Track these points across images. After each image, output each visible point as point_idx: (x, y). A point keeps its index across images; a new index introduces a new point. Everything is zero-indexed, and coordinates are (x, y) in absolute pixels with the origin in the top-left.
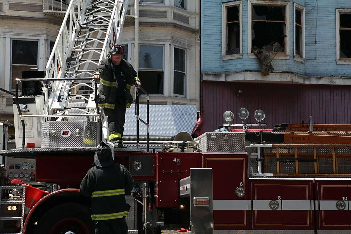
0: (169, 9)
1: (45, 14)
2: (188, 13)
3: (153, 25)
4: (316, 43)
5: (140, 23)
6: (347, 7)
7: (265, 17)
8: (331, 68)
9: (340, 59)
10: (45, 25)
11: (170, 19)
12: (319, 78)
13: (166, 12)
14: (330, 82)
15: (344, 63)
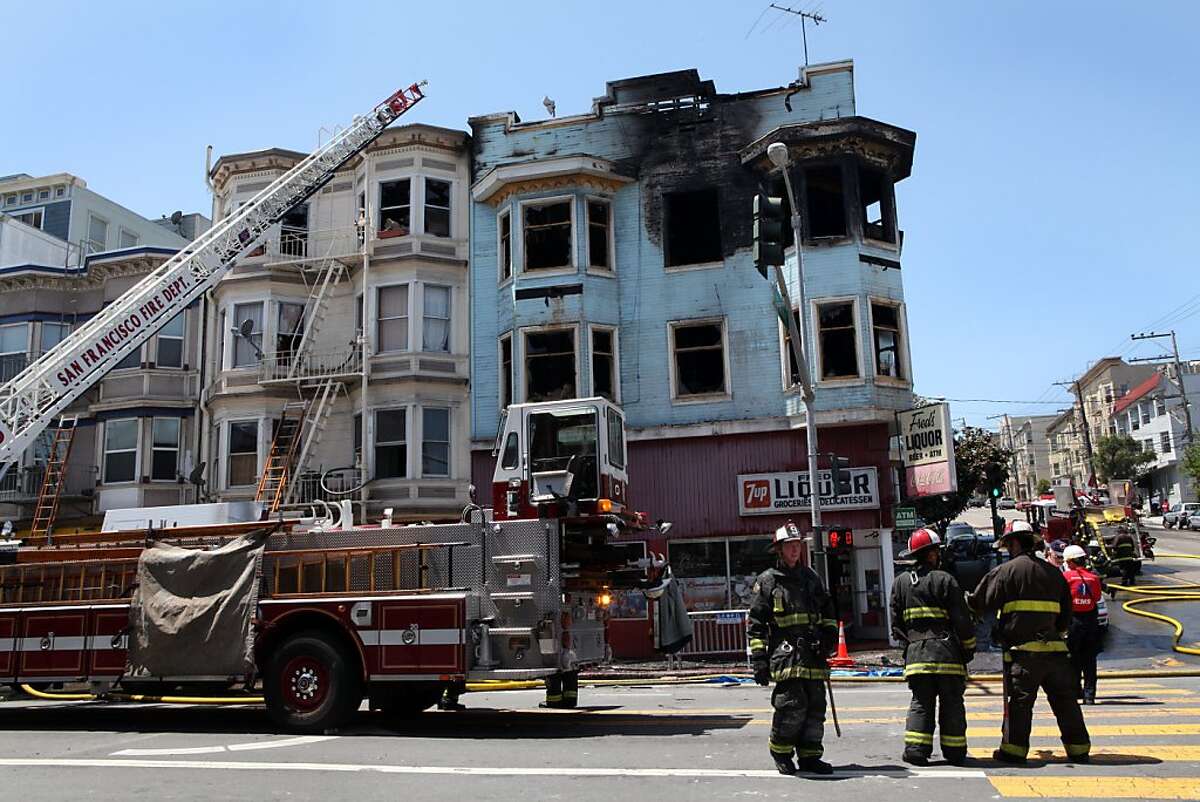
0: (413, 357)
1: (264, 386)
2: (453, 356)
3: (388, 381)
4: (638, 377)
5: (370, 383)
6: (684, 317)
7: (545, 349)
8: (662, 413)
9: (677, 398)
10: (263, 400)
11: (415, 370)
12: (640, 431)
13: (408, 362)
14: (657, 434)
15: (681, 403)
